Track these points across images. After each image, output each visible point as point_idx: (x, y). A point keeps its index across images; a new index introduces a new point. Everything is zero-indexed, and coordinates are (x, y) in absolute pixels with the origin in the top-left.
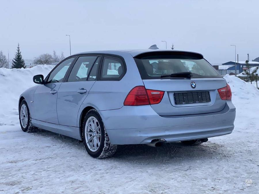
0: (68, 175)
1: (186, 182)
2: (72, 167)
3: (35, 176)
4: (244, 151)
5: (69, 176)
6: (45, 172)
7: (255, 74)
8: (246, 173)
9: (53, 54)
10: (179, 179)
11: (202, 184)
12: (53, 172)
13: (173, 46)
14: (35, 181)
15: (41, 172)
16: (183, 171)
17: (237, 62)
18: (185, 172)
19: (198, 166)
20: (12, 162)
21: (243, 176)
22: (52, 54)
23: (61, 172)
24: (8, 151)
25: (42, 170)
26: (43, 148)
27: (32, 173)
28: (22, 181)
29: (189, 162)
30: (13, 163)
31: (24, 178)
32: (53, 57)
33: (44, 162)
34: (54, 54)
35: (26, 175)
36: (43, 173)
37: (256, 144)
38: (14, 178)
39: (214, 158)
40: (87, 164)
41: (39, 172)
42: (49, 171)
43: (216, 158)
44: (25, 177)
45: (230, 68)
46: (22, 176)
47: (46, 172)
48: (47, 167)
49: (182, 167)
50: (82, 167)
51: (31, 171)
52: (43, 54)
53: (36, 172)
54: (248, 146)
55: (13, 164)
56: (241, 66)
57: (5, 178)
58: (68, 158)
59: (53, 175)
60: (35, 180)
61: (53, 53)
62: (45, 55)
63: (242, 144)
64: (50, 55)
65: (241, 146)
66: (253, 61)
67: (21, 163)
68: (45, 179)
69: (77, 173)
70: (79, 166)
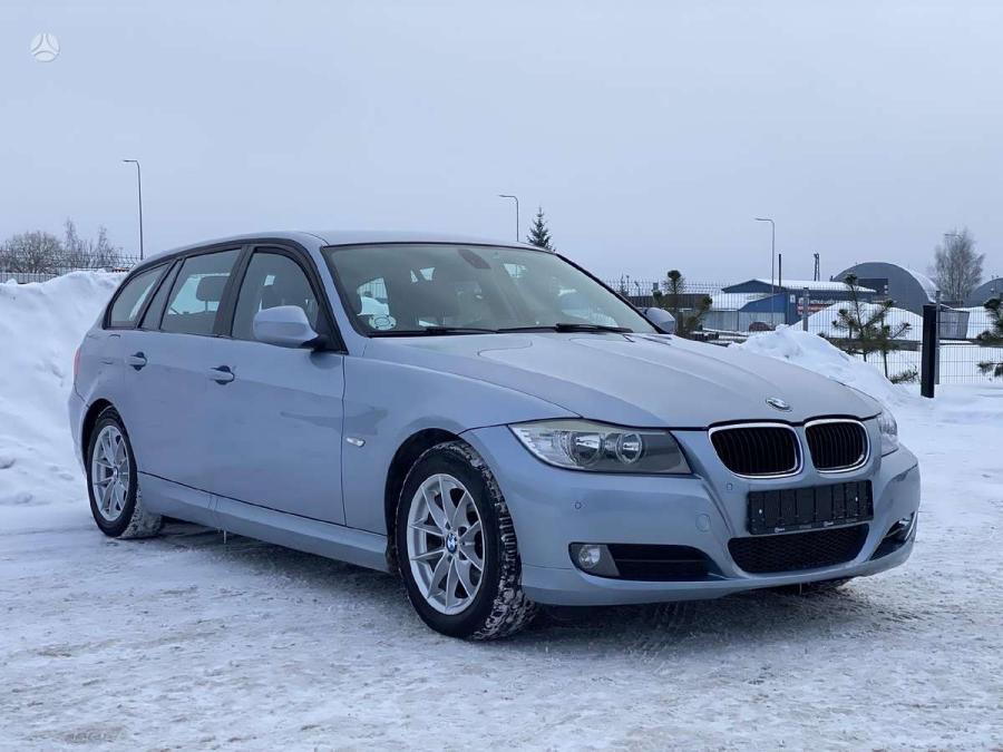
0: (303, 700)
1: (778, 726)
2: (308, 671)
3: (173, 707)
4: (936, 609)
5: (308, 706)
6: (203, 689)
7: (878, 325)
8: (984, 690)
9: (66, 235)
10: (747, 713)
11: (842, 729)
12: (240, 689)
13: (540, 216)
14: (181, 726)
15: (189, 689)
16: (746, 683)
17: (776, 283)
18: (757, 686)
19: (795, 663)
20: (47, 653)
21: (975, 702)
22: (60, 235)
23: (272, 689)
24: (10, 609)
25: (190, 684)
26: (152, 598)
27: (156, 694)
28: (125, 723)
29: (753, 650)
30: (55, 655)
31: (130, 715)
32: (63, 246)
33: (182, 650)
34: (70, 234)
35: (132, 701)
36: (198, 692)
37: (969, 584)
38: (87, 716)
39: (840, 636)
40: (359, 657)
41: (181, 690)
42: (221, 684)
43: (848, 634)
44: (132, 711)
45: (750, 303)
46: (120, 706)
47: (210, 689)
48: (206, 672)
49: (738, 669)
50: (344, 670)
51: (143, 687)
52: (22, 234)
53: (171, 691)
54: (942, 590)
55: (55, 659)
56: (792, 298)
57: (51, 714)
58: (274, 637)
59: (243, 701)
60: (178, 721)
61: (66, 229)
62: (33, 237)
63: (918, 584)
64: (49, 237)
65: (915, 590)
66: (831, 280)
67: (87, 655)
68: (215, 716)
69: (335, 693)
70: (333, 666)
